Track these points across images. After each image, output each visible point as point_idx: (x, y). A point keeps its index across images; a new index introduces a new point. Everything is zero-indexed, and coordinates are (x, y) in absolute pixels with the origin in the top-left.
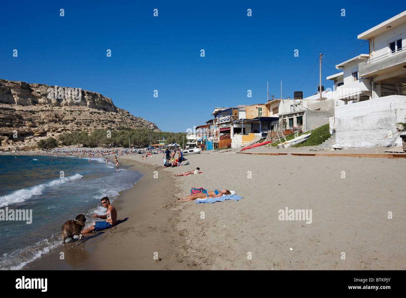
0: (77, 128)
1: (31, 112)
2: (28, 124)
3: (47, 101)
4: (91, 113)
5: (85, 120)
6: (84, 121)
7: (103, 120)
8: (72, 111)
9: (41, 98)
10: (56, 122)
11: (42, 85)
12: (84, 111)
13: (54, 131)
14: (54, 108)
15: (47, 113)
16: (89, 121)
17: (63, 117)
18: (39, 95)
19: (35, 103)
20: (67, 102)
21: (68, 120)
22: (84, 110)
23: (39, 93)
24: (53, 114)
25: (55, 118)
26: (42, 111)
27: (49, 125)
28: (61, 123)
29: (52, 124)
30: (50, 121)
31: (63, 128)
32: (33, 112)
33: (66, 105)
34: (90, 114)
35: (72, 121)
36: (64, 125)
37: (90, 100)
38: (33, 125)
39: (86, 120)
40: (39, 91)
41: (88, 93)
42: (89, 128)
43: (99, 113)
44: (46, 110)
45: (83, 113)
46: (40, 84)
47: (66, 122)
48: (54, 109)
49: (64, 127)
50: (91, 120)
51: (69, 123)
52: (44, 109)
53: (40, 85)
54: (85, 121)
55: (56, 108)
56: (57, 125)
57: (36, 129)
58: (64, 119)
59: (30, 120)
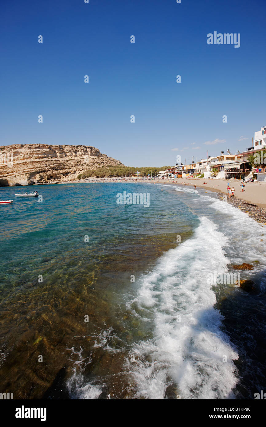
0: (88, 168)
1: (66, 161)
2: (68, 167)
4: (92, 159)
7: (99, 162)
8: (83, 159)
9: (68, 153)
11: (67, 145)
13: (79, 170)
15: (73, 161)
16: (93, 163)
18: (67, 151)
19: (66, 156)
22: (89, 157)
24: (76, 161)
25: (77, 163)
26: (71, 160)
28: (81, 166)
29: (77, 166)
32: (67, 161)
33: (80, 155)
37: (90, 151)
40: (66, 149)
41: (88, 147)
42: (93, 167)
43: (96, 158)
49: (83, 168)
51: (84, 165)
54: (91, 163)
55: (76, 158)
56: (79, 167)
57: (71, 169)
58: (81, 163)
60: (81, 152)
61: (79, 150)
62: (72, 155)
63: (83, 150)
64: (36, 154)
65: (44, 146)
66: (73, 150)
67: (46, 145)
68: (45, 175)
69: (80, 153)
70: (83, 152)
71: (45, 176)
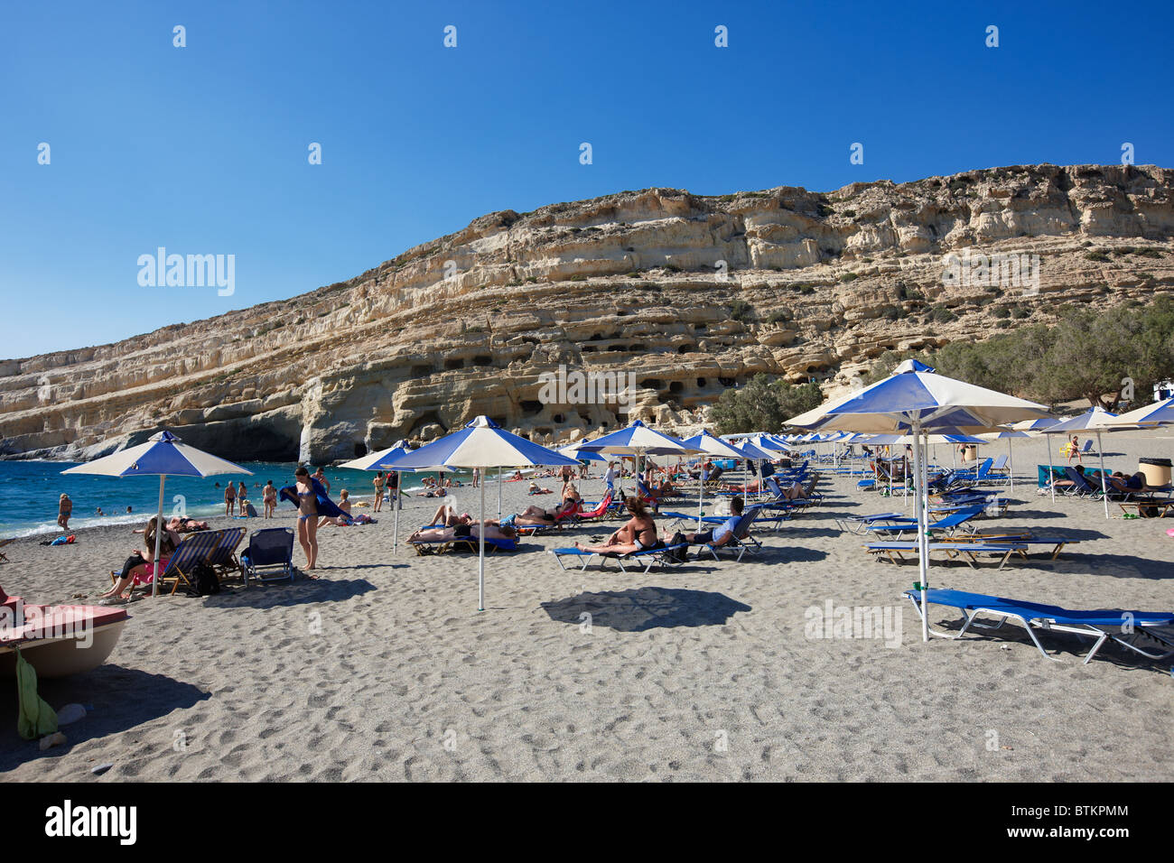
0: (1001, 331)
1: (796, 287)
3: (877, 241)
4: (1101, 256)
5: (1055, 289)
6: (1047, 295)
9: (853, 231)
10: (895, 315)
11: (869, 186)
12: (1057, 254)
13: (874, 355)
14: (901, 260)
15: (863, 286)
16: (1081, 291)
17: (935, 294)
18: (849, 221)
19: (829, 253)
20: (974, 230)
21: (961, 301)
22: (1059, 247)
23: (850, 214)
24: (889, 285)
25: (894, 301)
26: (849, 278)
27: (862, 330)
28: (921, 320)
29: (879, 328)
30: (869, 315)
31: (919, 339)
32: (808, 289)
34: (1089, 263)
35: (978, 302)
36: (935, 326)
37: (1099, 200)
38: (788, 337)
39: (1062, 288)
40: (853, 207)
41: (1084, 173)
44: (863, 274)
45: (1050, 260)
46: (860, 183)
47: (950, 311)
48: (902, 266)
49: (930, 333)
50: (1091, 285)
51: (962, 313)
52: (856, 271)
53: (859, 189)
54: (1055, 294)
55: (915, 260)
56: (901, 328)
57: (797, 350)
58: (939, 299)
59: (781, 319)
60: (983, 217)
61: (974, 206)
62: (891, 242)
63: (1006, 201)
64: (551, 254)
65: (650, 204)
66: (913, 206)
67: (664, 193)
68: (461, 386)
69: (979, 222)
70: (1007, 215)
71: (461, 397)
